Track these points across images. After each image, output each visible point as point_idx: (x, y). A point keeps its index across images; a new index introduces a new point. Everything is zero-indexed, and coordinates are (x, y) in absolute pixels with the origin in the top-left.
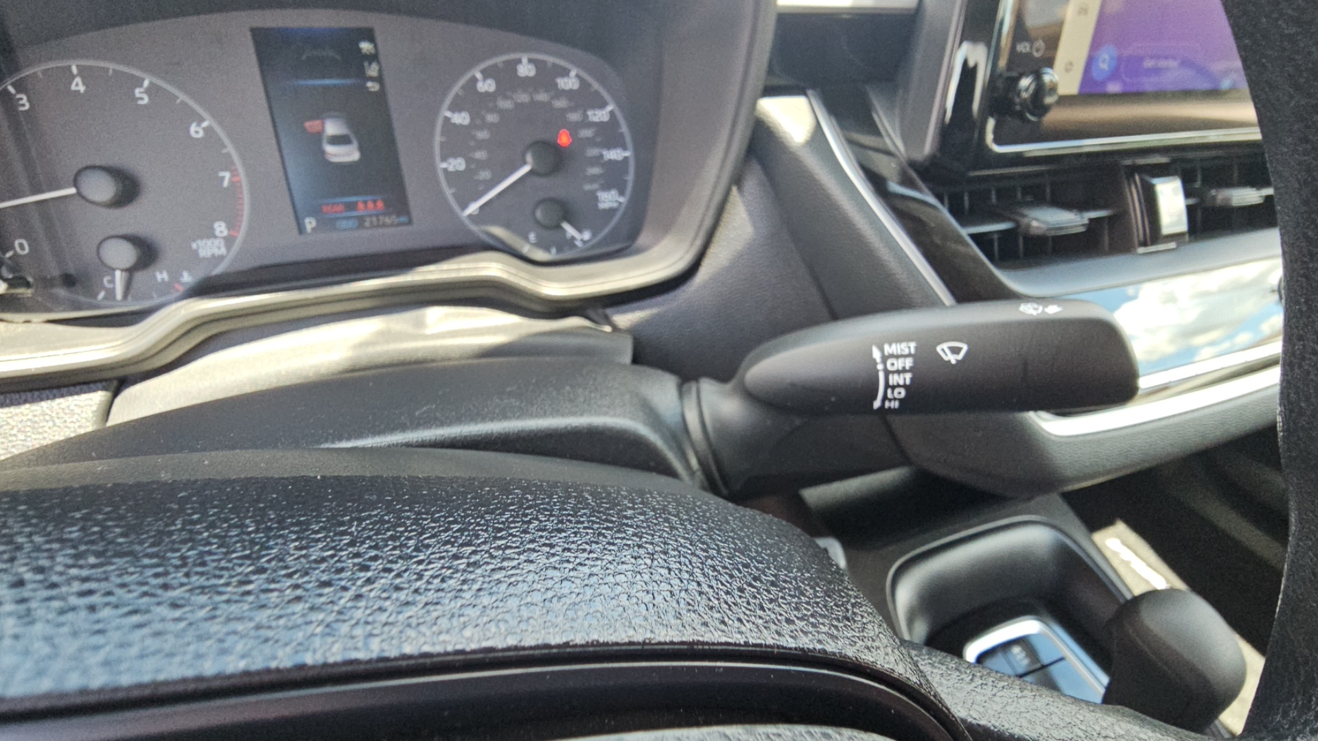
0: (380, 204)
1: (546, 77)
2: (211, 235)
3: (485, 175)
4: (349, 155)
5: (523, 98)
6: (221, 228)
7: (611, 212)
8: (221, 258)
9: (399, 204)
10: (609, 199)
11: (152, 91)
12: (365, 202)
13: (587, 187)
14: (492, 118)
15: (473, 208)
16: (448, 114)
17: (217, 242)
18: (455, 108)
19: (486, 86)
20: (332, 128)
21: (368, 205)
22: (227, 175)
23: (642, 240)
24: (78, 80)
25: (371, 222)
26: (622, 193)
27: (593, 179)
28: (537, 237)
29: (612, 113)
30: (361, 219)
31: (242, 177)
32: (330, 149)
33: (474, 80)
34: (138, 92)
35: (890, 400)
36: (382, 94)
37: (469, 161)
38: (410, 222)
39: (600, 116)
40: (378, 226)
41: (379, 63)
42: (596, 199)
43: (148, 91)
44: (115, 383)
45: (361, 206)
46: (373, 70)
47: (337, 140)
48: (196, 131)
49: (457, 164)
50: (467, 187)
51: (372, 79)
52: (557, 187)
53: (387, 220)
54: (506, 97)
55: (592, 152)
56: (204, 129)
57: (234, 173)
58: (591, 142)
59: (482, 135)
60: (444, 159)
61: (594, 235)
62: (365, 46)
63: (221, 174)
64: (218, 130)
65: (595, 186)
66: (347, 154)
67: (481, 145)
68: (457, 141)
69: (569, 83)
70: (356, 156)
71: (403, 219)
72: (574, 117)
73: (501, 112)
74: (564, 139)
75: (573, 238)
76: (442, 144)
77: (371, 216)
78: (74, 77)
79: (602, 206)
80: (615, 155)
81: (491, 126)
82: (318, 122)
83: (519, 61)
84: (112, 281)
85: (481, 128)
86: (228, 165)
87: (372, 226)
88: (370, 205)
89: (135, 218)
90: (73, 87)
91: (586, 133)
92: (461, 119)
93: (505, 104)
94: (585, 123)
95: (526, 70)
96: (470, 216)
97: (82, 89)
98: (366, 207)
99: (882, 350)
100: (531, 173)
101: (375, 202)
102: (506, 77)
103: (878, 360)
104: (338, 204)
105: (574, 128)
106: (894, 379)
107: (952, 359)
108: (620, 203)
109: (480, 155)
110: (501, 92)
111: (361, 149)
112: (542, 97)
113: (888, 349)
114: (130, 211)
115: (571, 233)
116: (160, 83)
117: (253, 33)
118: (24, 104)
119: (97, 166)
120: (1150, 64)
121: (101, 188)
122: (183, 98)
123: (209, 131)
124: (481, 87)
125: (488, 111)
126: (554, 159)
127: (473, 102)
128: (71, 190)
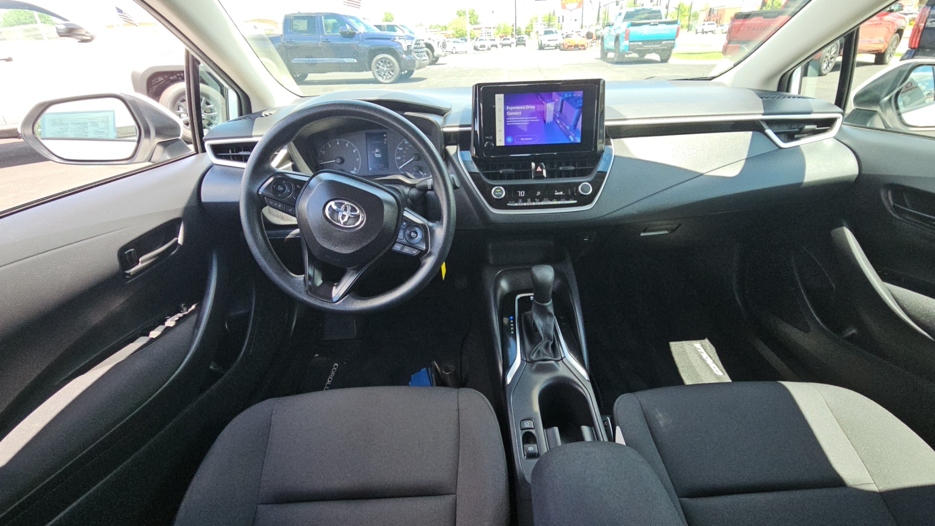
0: (384, 166)
2: (353, 170)
3: (404, 160)
6: (355, 169)
9: (387, 166)
11: (349, 144)
14: (407, 149)
15: (401, 167)
18: (400, 147)
20: (377, 151)
22: (358, 159)
24: (338, 142)
31: (360, 160)
32: (376, 155)
33: (404, 141)
34: (347, 145)
36: (387, 144)
37: (401, 157)
45: (380, 166)
46: (386, 140)
47: (377, 153)
48: (354, 151)
49: (399, 158)
50: (401, 163)
51: (384, 142)
52: (419, 163)
53: (384, 169)
57: (359, 158)
60: (397, 157)
62: (385, 135)
64: (358, 151)
66: (378, 156)
68: (400, 153)
70: (380, 156)
71: (387, 169)
73: (409, 148)
76: (397, 154)
77: (381, 168)
81: (407, 151)
82: (374, 150)
85: (404, 151)
87: (382, 170)
90: (337, 144)
92: (401, 149)
96: (401, 169)
97: (339, 144)
100: (413, 160)
101: (382, 165)
106: (429, 184)
109: (404, 156)
111: (382, 155)
114: (342, 165)
115: (421, 173)
116: (350, 143)
117: (366, 134)
118: (330, 146)
119: (338, 157)
120: (523, 139)
121: (339, 161)
122: (353, 145)
123: (356, 151)
124: (406, 142)
125: (406, 147)
126: (419, 157)
127: (404, 145)
128: (334, 161)
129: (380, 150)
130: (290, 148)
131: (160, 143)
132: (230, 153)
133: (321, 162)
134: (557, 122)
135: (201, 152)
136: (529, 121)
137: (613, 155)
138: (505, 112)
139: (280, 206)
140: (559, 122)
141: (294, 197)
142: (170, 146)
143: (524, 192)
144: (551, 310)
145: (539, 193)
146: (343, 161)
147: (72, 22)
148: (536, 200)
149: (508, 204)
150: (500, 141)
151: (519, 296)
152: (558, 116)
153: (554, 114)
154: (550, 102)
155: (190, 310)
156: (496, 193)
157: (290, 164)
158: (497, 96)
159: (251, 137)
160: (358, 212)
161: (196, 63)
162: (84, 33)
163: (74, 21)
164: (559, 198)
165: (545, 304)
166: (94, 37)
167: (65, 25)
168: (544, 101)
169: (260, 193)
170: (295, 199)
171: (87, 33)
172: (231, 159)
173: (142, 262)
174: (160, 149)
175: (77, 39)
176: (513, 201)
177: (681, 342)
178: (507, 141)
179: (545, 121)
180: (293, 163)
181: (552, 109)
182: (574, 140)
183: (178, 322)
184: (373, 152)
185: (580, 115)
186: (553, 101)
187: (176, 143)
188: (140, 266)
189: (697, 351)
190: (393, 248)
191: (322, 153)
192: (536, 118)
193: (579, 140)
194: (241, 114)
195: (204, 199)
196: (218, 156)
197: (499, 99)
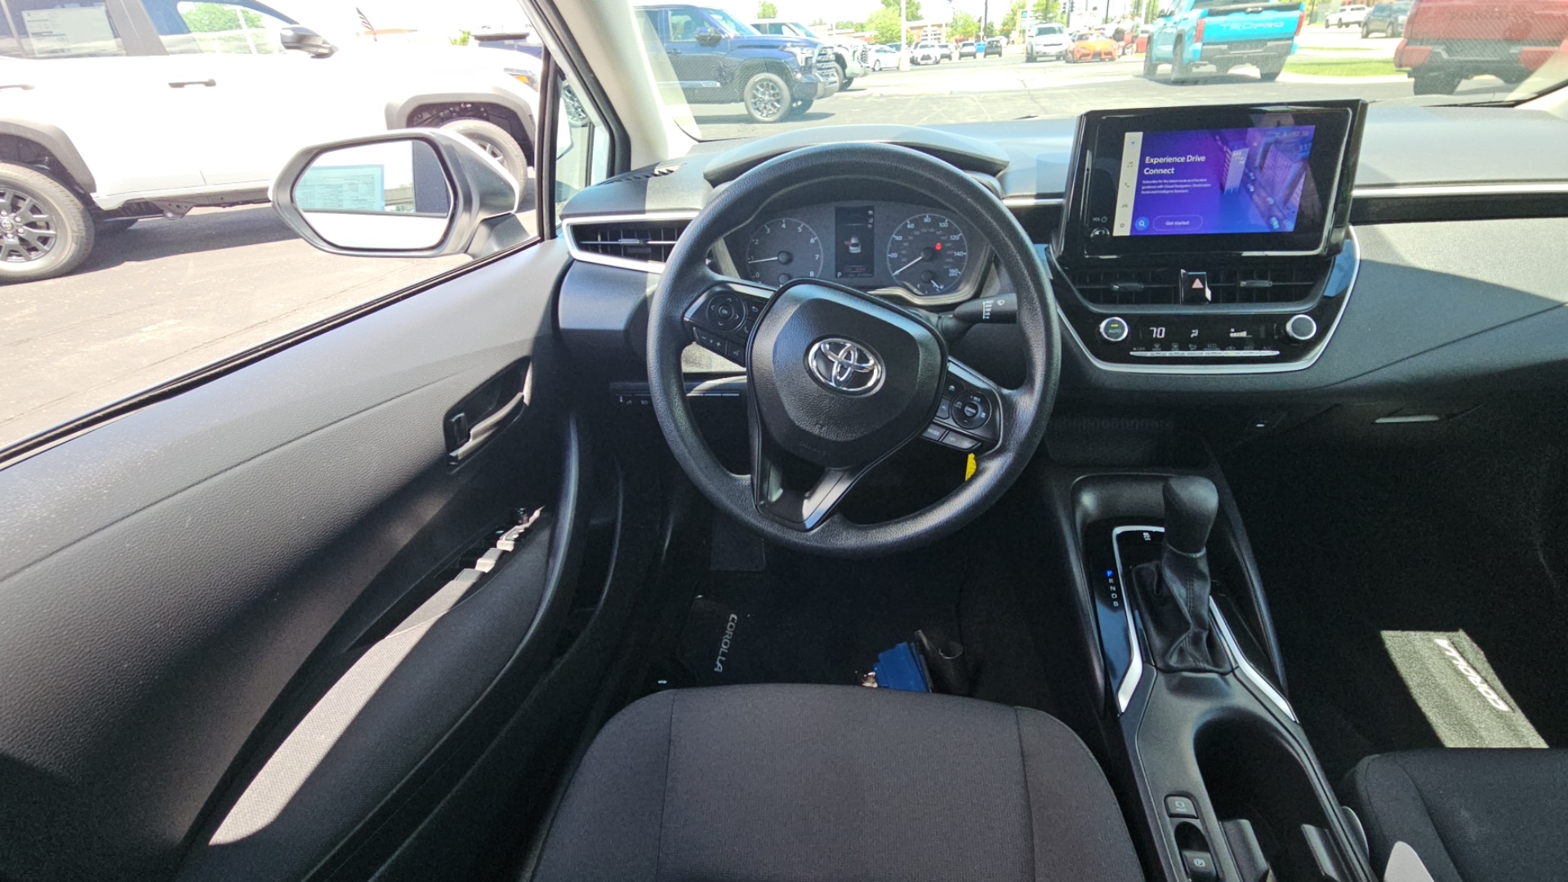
0: (864, 269)
1: (935, 222)
3: (904, 260)
4: (857, 250)
5: (924, 230)
6: (811, 274)
7: (952, 277)
9: (869, 269)
10: (954, 272)
11: (804, 228)
13: (945, 267)
14: (910, 238)
15: (897, 272)
16: (895, 236)
18: (897, 235)
19: (910, 226)
21: (860, 268)
22: (818, 256)
23: (961, 287)
26: (960, 270)
27: (948, 263)
28: (921, 284)
29: (961, 237)
30: (856, 274)
31: (822, 257)
32: (851, 248)
33: (907, 224)
34: (799, 228)
36: (873, 228)
37: (899, 254)
39: (956, 238)
41: (874, 218)
42: (949, 272)
43: (802, 228)
45: (858, 267)
46: (871, 221)
47: (854, 245)
48: (812, 241)
49: (894, 255)
50: (897, 264)
51: (870, 223)
52: (932, 266)
53: (865, 275)
54: (917, 230)
55: (949, 252)
58: (949, 248)
59: (906, 244)
60: (890, 253)
61: (945, 287)
62: (870, 212)
63: (816, 255)
64: (819, 241)
65: (949, 266)
66: (854, 250)
67: (905, 248)
68: (896, 246)
69: (944, 225)
71: (871, 275)
72: (944, 238)
73: (914, 236)
74: (938, 246)
75: (936, 287)
76: (890, 247)
77: (860, 273)
78: (783, 223)
79: (950, 275)
80: (960, 254)
81: (910, 242)
82: (849, 239)
83: (925, 217)
85: (906, 242)
86: (819, 253)
87: (860, 277)
90: (782, 226)
91: (949, 245)
92: (899, 238)
93: (917, 233)
94: (949, 241)
95: (927, 220)
96: (896, 276)
97: (785, 227)
99: (986, 306)
100: (921, 260)
101: (862, 267)
104: (850, 268)
105: (943, 243)
106: (988, 310)
107: (1000, 304)
108: (956, 274)
109: (904, 252)
110: (916, 228)
111: (862, 249)
112: (932, 230)
114: (789, 266)
115: (935, 285)
116: (806, 225)
117: (837, 209)
118: (769, 231)
119: (782, 252)
120: (1172, 223)
121: (783, 258)
122: (811, 230)
123: (816, 241)
124: (909, 226)
125: (910, 235)
126: (933, 255)
127: (905, 232)
128: (776, 258)
129: (860, 239)
131: (485, 221)
132: (600, 241)
133: (751, 260)
134: (1248, 190)
135: (548, 239)
136: (1189, 186)
137: (1358, 257)
138: (1142, 165)
139: (718, 344)
140: (1252, 189)
141: (745, 328)
142: (500, 226)
143: (1164, 329)
144: (1204, 566)
145: (1195, 333)
146: (790, 257)
147: (302, 25)
148: (1190, 346)
149: (1132, 353)
150: (1122, 225)
151: (1118, 530)
152: (1253, 178)
153: (1244, 173)
154: (1239, 148)
155: (532, 519)
156: (1110, 331)
158: (1129, 136)
159: (643, 212)
160: (872, 362)
161: (559, 78)
162: (320, 43)
163: (306, 23)
164: (1239, 344)
165: (1194, 556)
166: (334, 49)
167: (293, 29)
168: (1228, 146)
169: (686, 319)
170: (747, 332)
171: (324, 42)
172: (600, 250)
173: (475, 437)
174: (483, 230)
175: (310, 52)
176: (1140, 346)
177: (1406, 633)
178: (1136, 225)
179: (1222, 187)
181: (1243, 162)
182: (1280, 228)
183: (520, 542)
184: (846, 243)
185: (1300, 177)
186: (1245, 146)
187: (508, 221)
188: (471, 443)
189: (1444, 654)
190: (925, 435)
191: (753, 243)
192: (1205, 180)
193: (1290, 226)
194: (611, 172)
195: (563, 324)
196: (582, 247)
197: (1133, 142)
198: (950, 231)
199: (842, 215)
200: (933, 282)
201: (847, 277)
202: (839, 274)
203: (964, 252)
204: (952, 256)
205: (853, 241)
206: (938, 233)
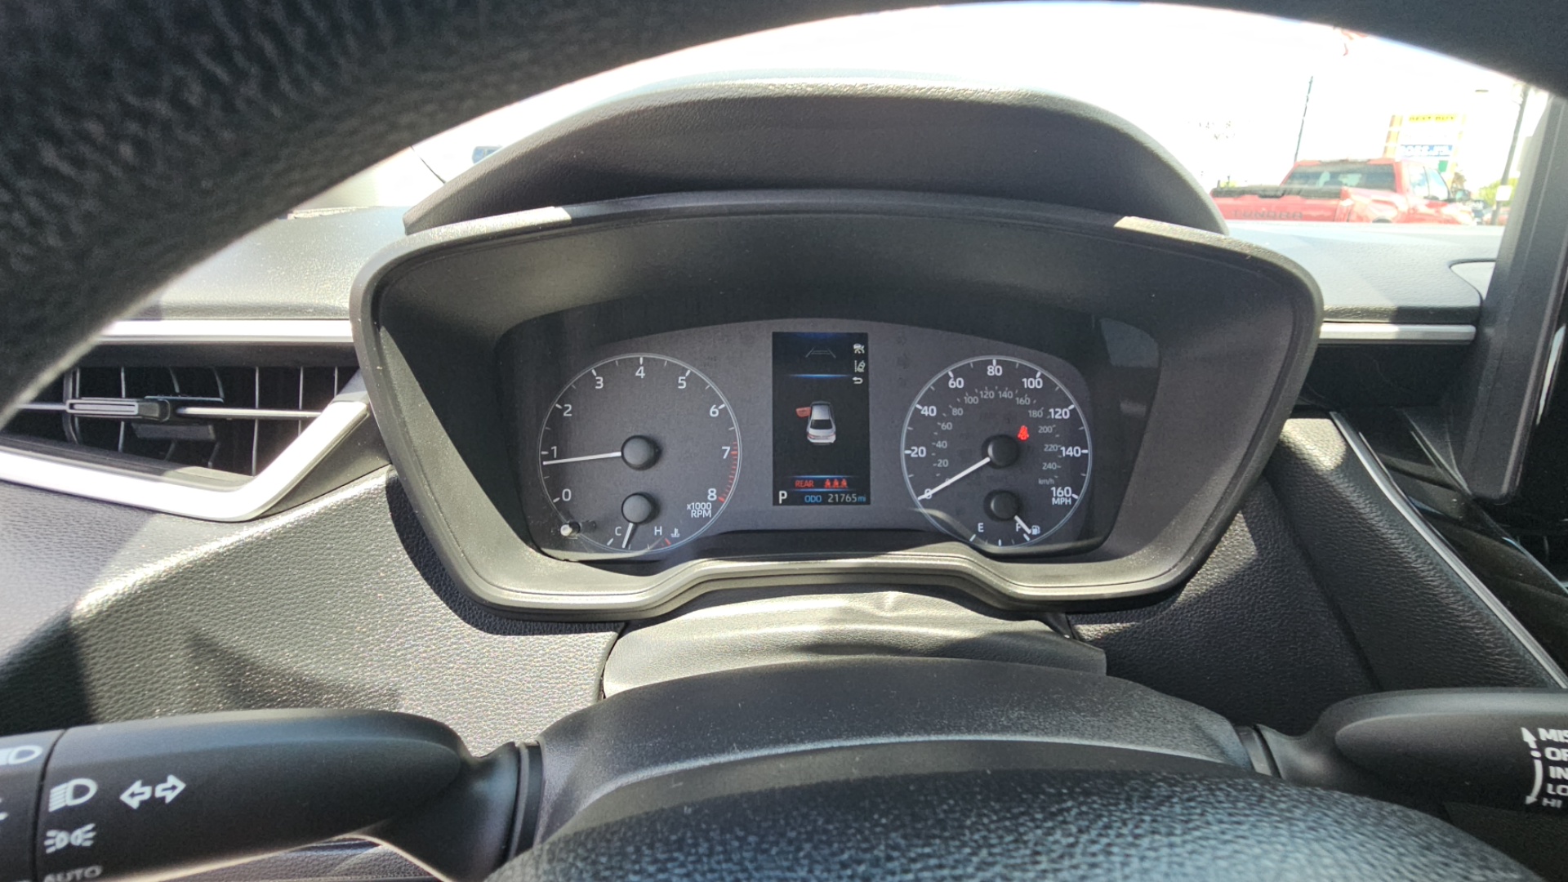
0: (844, 483)
1: (1012, 377)
2: (704, 498)
3: (943, 463)
4: (826, 438)
5: (989, 394)
6: (712, 494)
7: (1065, 508)
8: (708, 519)
9: (861, 486)
10: (1062, 496)
11: (691, 379)
12: (832, 480)
13: (1043, 482)
14: (956, 412)
15: (928, 494)
16: (919, 407)
17: (706, 505)
18: (926, 401)
19: (956, 383)
21: (835, 483)
22: (728, 449)
24: (642, 368)
25: (834, 499)
26: (1077, 490)
27: (1048, 474)
28: (985, 527)
29: (1073, 412)
30: (825, 495)
31: (739, 452)
32: (812, 431)
33: (947, 377)
34: (681, 379)
35: (1550, 797)
36: (865, 385)
37: (930, 449)
38: (868, 502)
39: (1063, 414)
40: (839, 503)
41: (866, 362)
42: (1050, 494)
43: (688, 380)
44: (622, 625)
45: (828, 483)
46: (860, 367)
47: (819, 425)
48: (714, 411)
49: (919, 452)
50: (925, 474)
51: (858, 374)
52: (1013, 480)
53: (849, 499)
54: (972, 394)
55: (1051, 448)
56: (720, 411)
57: (734, 447)
58: (1048, 438)
59: (946, 426)
60: (908, 446)
61: (1043, 531)
62: (858, 348)
63: (724, 448)
64: (731, 412)
65: (1051, 481)
66: (822, 437)
67: (944, 435)
68: (923, 431)
69: (1035, 383)
71: (863, 499)
72: (1035, 414)
73: (966, 407)
74: (1023, 434)
75: (1022, 531)
76: (909, 432)
77: (834, 493)
78: (639, 366)
79: (1056, 501)
80: (1071, 452)
81: (956, 420)
82: (807, 409)
83: (990, 363)
84: (623, 532)
85: (946, 421)
86: (731, 441)
87: (835, 503)
88: (836, 483)
89: (652, 480)
90: (637, 374)
91: (1046, 429)
92: (929, 411)
93: (971, 400)
94: (1046, 420)
95: (994, 370)
96: (925, 501)
97: (642, 375)
98: (832, 484)
99: (1536, 735)
100: (990, 465)
101: (840, 480)
102: (974, 378)
103: (1533, 745)
104: (809, 479)
105: (1033, 424)
106: (1558, 772)
108: (1074, 500)
109: (941, 444)
110: (969, 389)
111: (837, 434)
112: (1006, 394)
113: (1544, 734)
114: (651, 472)
115: (1021, 525)
116: (698, 373)
117: (777, 337)
118: (601, 384)
119: (637, 437)
121: (636, 453)
122: (710, 384)
123: (724, 412)
124: (952, 384)
125: (957, 406)
126: (1013, 452)
127: (942, 396)
128: (619, 454)
129: (833, 412)
130: (382, 390)
133: (550, 457)
146: (656, 452)
157: (376, 480)
180: (394, 473)
184: (800, 418)
191: (559, 414)
198: (1045, 398)
199: (786, 351)
200: (1017, 518)
201: (803, 503)
202: (783, 495)
203: (1084, 447)
204: (1054, 457)
205: (818, 414)
206: (1020, 401)
